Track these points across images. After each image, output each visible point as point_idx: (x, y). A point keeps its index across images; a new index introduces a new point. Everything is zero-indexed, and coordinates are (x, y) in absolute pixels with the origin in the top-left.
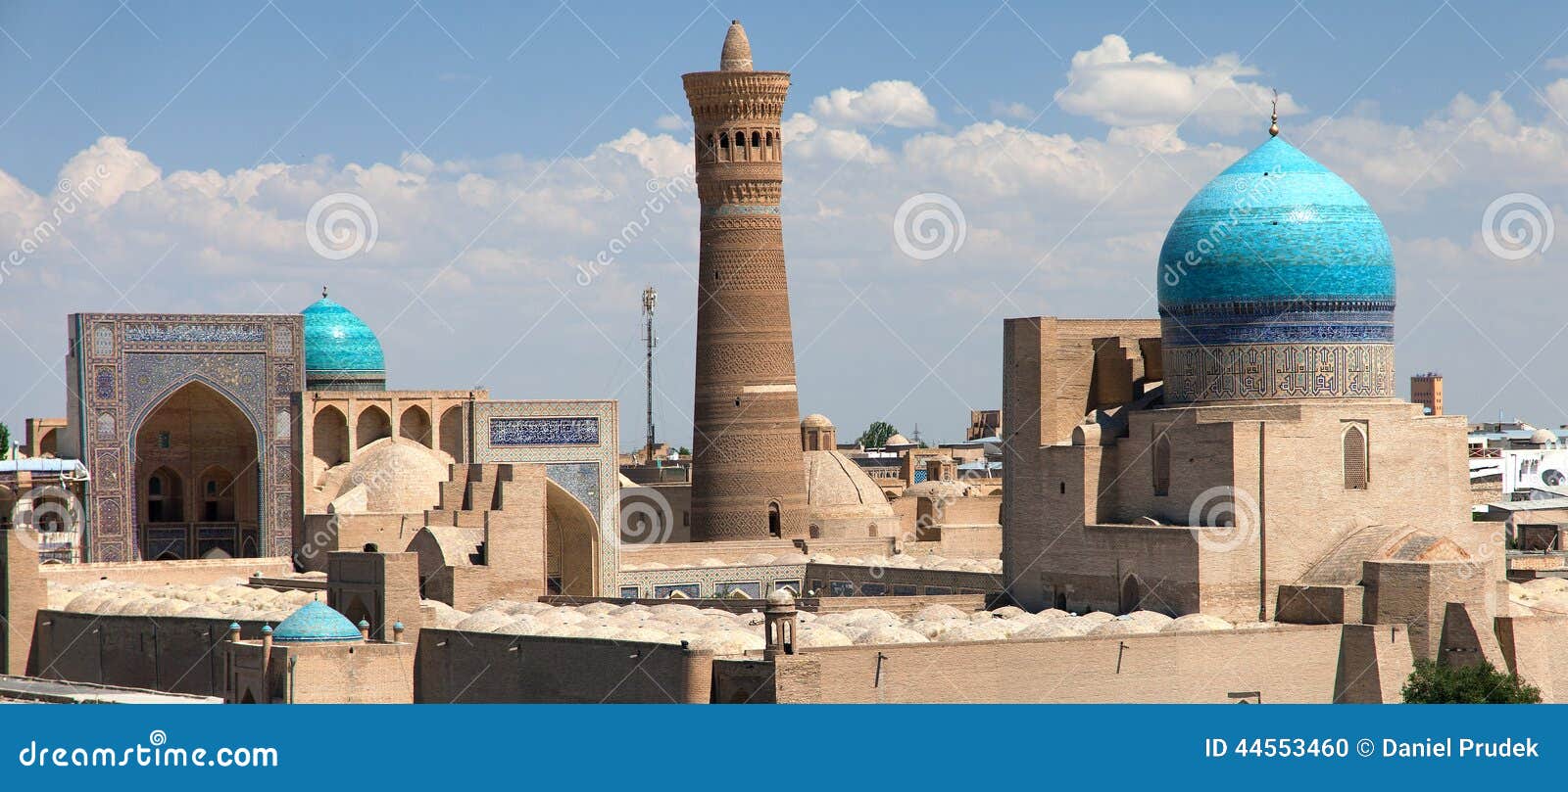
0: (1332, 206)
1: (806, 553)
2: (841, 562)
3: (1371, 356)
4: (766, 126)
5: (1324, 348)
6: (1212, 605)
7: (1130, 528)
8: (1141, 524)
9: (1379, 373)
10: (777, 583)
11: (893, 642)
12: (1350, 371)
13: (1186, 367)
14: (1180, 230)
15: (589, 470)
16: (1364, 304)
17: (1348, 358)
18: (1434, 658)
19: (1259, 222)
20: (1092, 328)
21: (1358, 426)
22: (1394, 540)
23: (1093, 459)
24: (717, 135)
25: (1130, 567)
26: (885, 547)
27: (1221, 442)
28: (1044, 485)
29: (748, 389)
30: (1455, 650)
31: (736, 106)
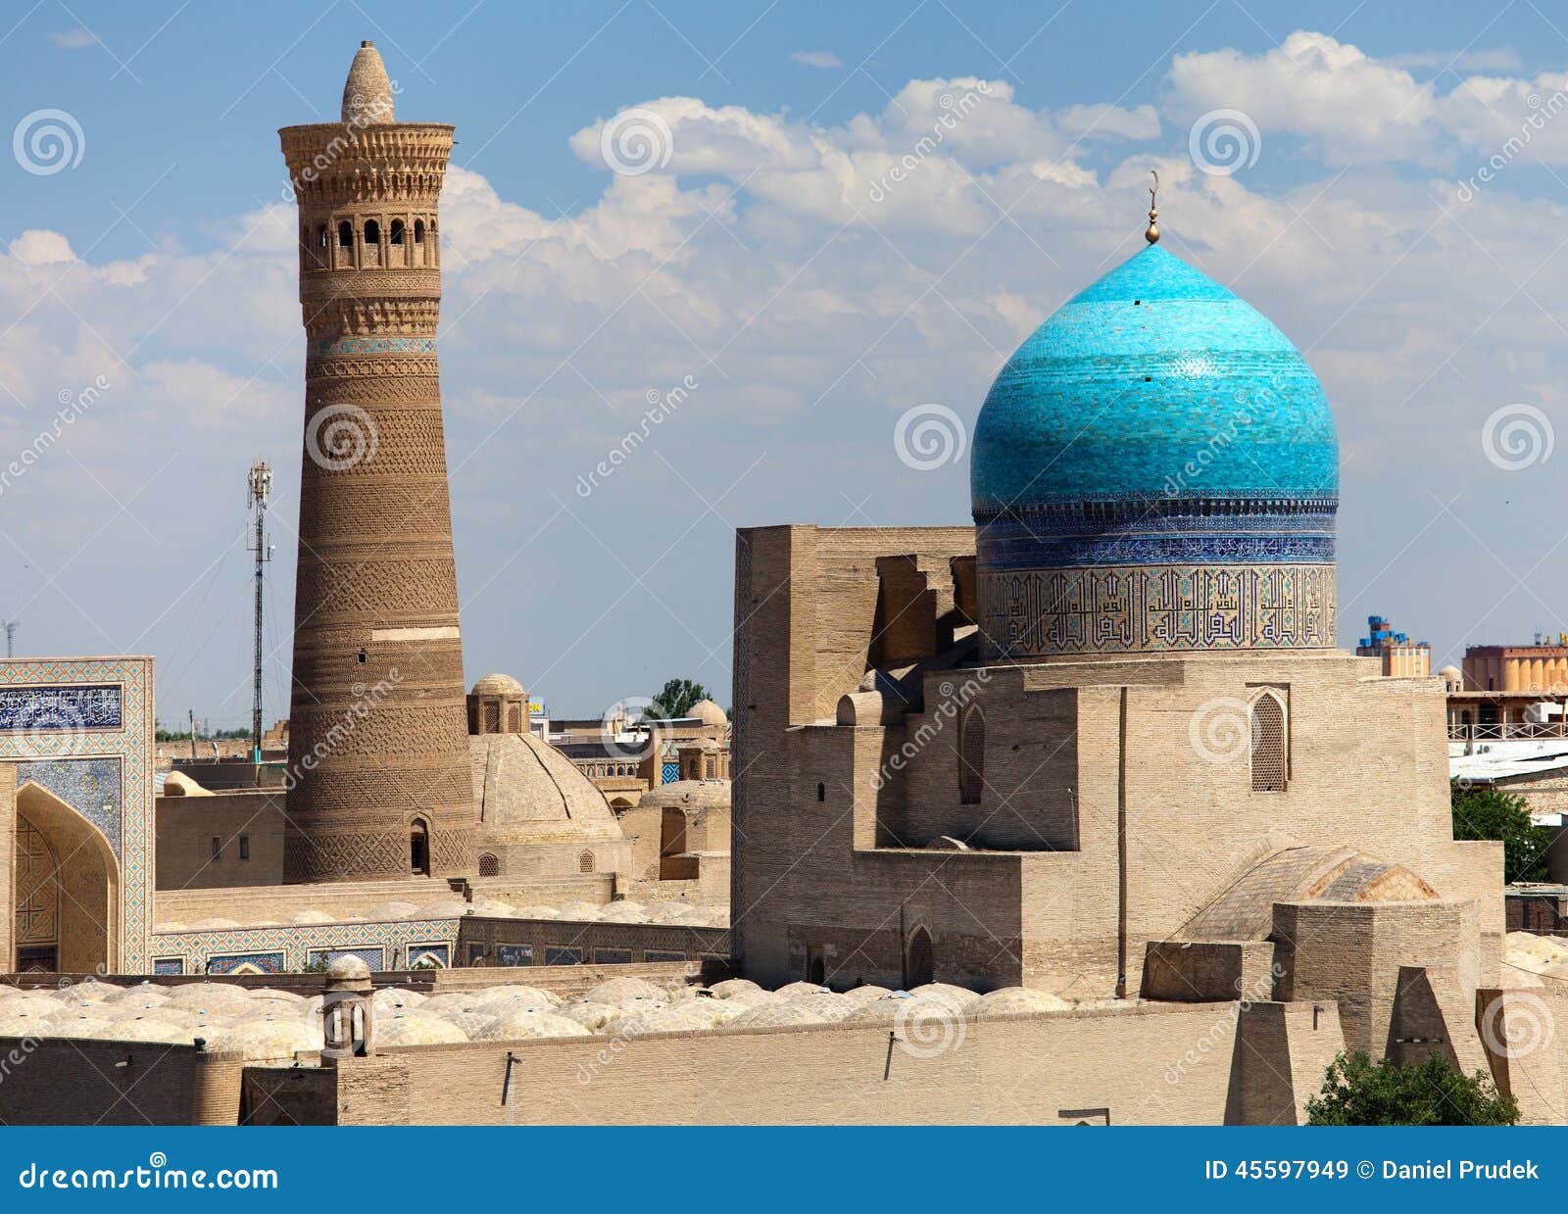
0: (1238, 351)
1: (469, 901)
2: (523, 915)
3: (1295, 585)
4: (414, 210)
5: (1223, 573)
6: (1041, 974)
7: (919, 856)
8: (938, 849)
9: (1309, 610)
10: (411, 949)
11: (532, 1036)
12: (1263, 607)
13: (1011, 603)
14: (1004, 389)
15: (105, 770)
16: (1285, 503)
17: (1259, 587)
18: (1378, 1053)
19: (1125, 377)
20: (876, 541)
21: (1274, 693)
22: (1322, 870)
23: (868, 746)
24: (334, 226)
25: (919, 917)
26: (602, 890)
27: (1059, 718)
28: (793, 788)
29: (379, 636)
30: (1410, 1040)
31: (364, 179)
